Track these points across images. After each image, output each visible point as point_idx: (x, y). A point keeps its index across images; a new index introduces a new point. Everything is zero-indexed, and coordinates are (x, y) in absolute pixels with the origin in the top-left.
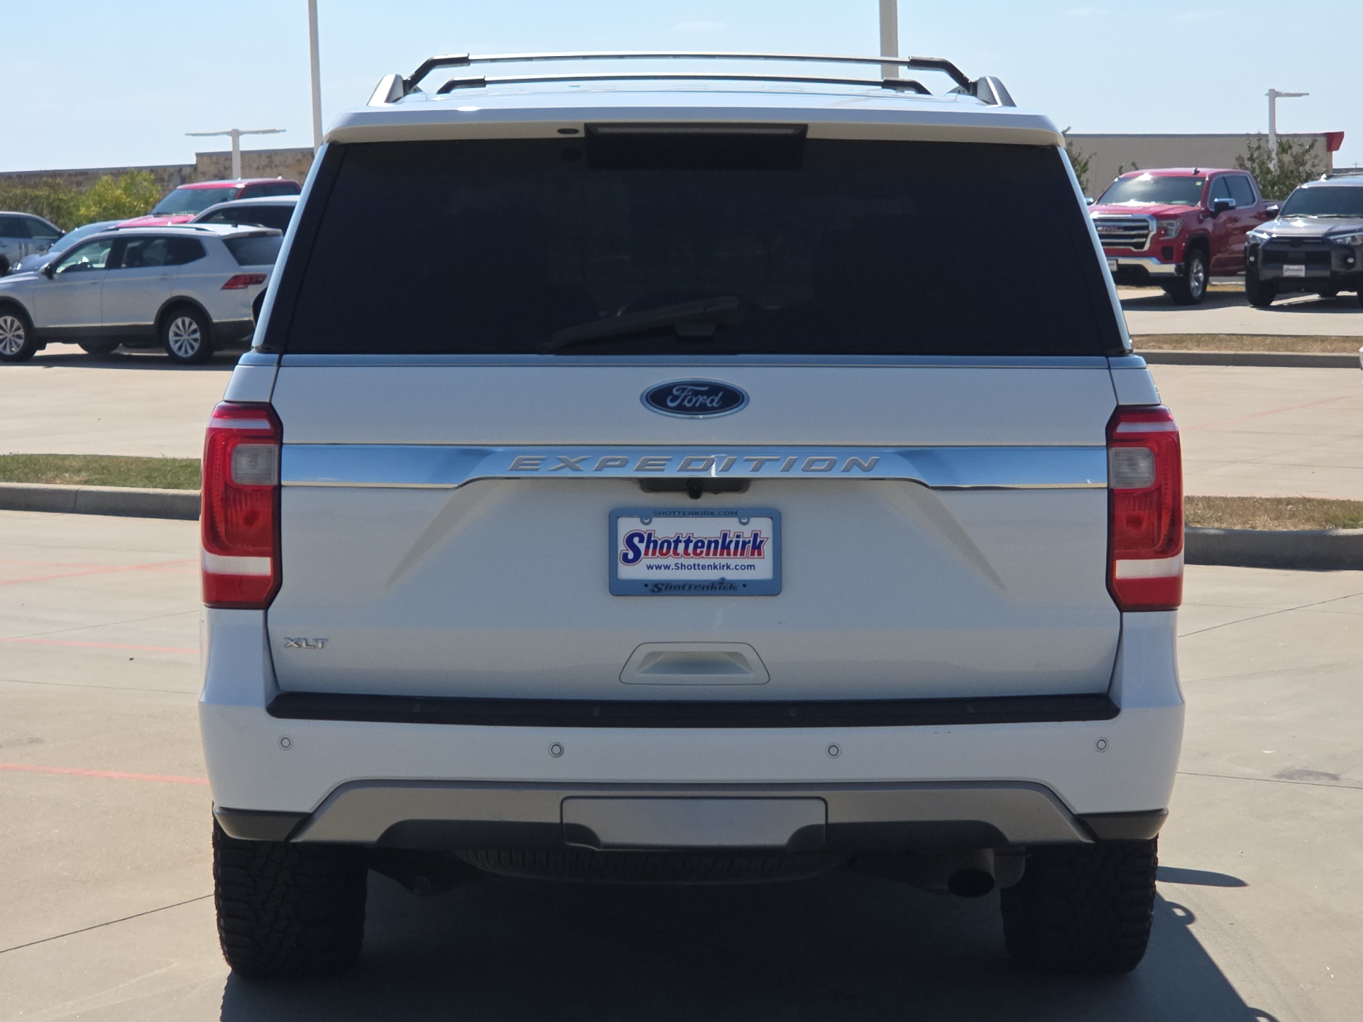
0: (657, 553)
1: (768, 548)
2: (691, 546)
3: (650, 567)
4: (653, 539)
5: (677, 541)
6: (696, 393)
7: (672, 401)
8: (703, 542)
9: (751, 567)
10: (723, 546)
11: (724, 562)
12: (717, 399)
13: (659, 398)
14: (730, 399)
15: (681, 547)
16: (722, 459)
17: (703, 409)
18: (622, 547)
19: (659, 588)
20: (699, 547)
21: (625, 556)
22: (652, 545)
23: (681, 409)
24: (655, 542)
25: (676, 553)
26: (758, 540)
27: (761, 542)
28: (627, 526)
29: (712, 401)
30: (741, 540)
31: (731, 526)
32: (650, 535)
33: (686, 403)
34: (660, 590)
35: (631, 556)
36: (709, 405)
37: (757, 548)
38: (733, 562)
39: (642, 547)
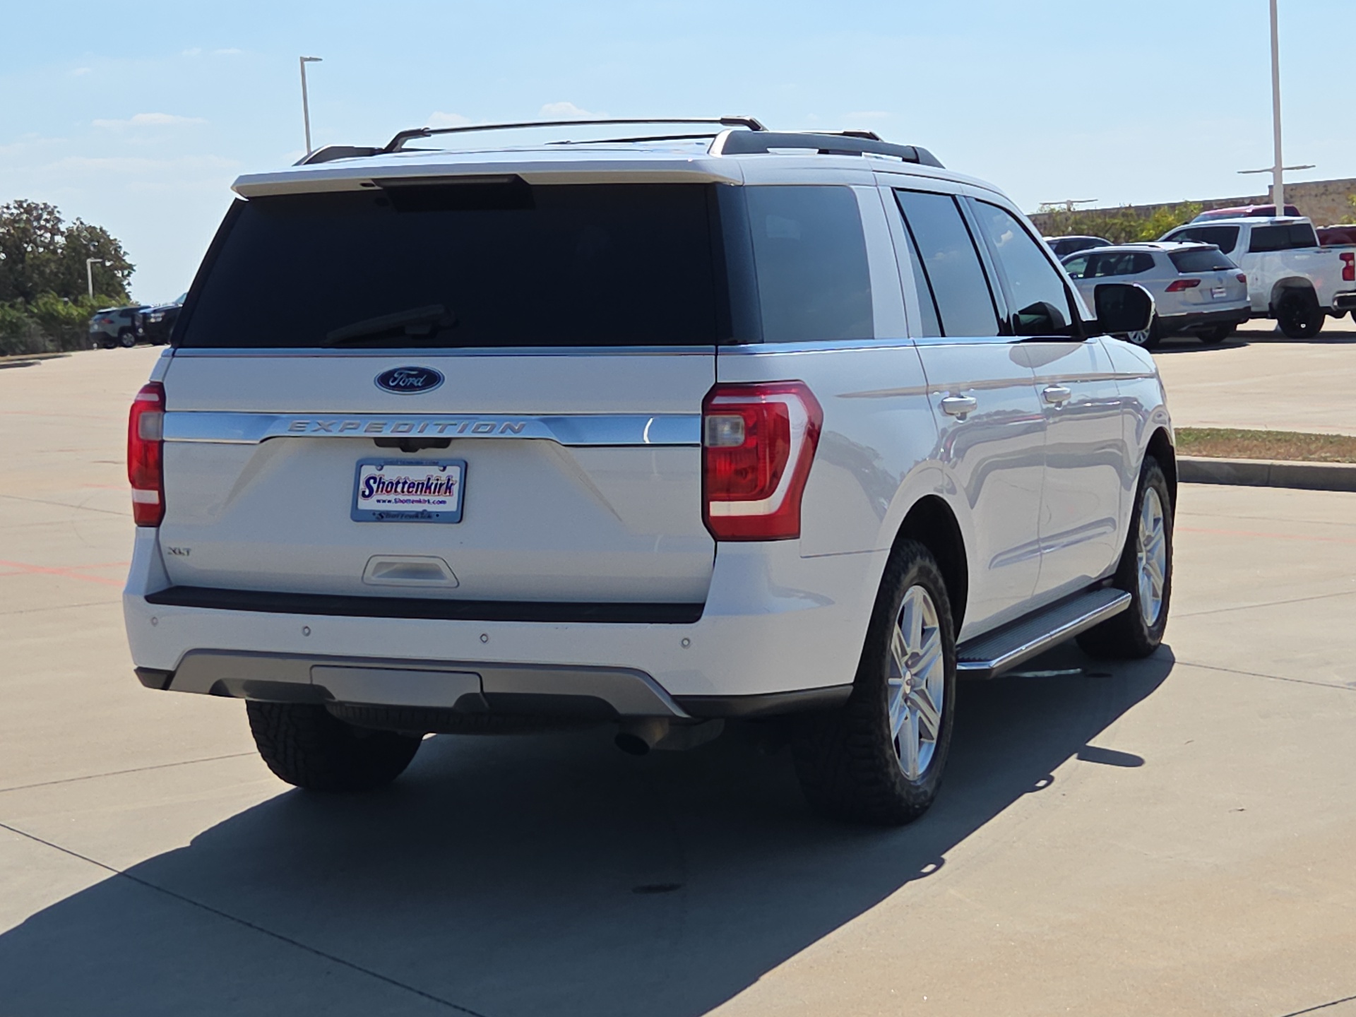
0: (384, 491)
1: (455, 489)
2: (406, 486)
3: (378, 501)
4: (382, 480)
5: (398, 483)
6: (409, 376)
7: (393, 382)
8: (414, 484)
9: (444, 502)
10: (426, 487)
11: (426, 498)
12: (422, 380)
13: (385, 380)
14: (430, 379)
15: (400, 486)
16: (419, 424)
17: (411, 388)
18: (362, 486)
19: (382, 516)
20: (412, 486)
21: (364, 492)
22: (381, 486)
23: (397, 387)
24: (384, 483)
25: (396, 491)
26: (451, 482)
27: (452, 484)
28: (368, 471)
29: (418, 382)
30: (439, 482)
31: (434, 471)
32: (380, 479)
33: (401, 383)
34: (382, 517)
35: (367, 493)
36: (416, 384)
37: (449, 488)
38: (432, 498)
39: (375, 487)
